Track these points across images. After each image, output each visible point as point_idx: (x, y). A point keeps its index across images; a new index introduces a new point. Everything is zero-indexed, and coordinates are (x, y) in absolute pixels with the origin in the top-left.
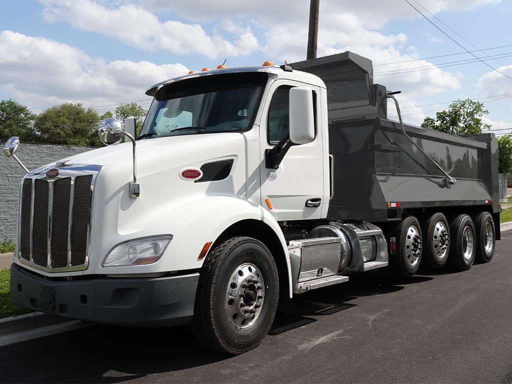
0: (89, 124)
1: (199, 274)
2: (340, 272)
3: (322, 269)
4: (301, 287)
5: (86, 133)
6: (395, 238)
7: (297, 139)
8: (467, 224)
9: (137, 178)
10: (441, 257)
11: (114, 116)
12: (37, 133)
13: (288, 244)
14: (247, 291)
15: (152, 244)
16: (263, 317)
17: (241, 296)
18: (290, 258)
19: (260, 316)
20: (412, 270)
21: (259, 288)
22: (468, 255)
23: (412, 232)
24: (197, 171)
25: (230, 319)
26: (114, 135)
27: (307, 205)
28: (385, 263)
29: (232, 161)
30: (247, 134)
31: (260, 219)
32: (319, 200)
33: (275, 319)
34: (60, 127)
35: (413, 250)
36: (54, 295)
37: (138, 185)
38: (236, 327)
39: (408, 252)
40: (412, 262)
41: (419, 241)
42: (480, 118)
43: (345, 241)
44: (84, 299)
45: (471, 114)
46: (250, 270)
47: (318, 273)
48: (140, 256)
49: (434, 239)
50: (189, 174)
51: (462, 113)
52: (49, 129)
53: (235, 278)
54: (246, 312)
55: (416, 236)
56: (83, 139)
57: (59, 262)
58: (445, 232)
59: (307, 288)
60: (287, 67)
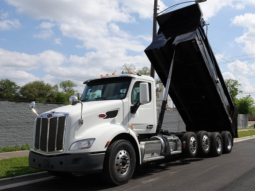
0: (47, 91)
1: (105, 153)
2: (161, 155)
3: (153, 153)
4: (145, 160)
5: (45, 95)
6: (185, 141)
7: (142, 102)
8: (218, 136)
9: (82, 117)
10: (206, 150)
11: (59, 87)
12: (21, 96)
13: (140, 143)
14: (123, 161)
15: (87, 142)
16: (129, 171)
17: (121, 162)
18: (140, 148)
19: (128, 171)
20: (193, 155)
21: (128, 160)
22: (219, 150)
23: (193, 139)
24: (104, 115)
25: (116, 171)
26: (75, 101)
27: (147, 128)
28: (180, 152)
29: (118, 110)
30: (124, 100)
31: (128, 133)
32: (152, 125)
33: (134, 172)
34: (33, 93)
35: (193, 147)
36: (49, 162)
37: (83, 120)
38: (119, 175)
39: (191, 147)
40: (193, 152)
41: (196, 143)
42: (237, 88)
43: (163, 142)
44: (61, 163)
45: (233, 86)
46: (124, 152)
47: (152, 155)
48: (83, 147)
49: (203, 142)
50: (101, 116)
51: (229, 85)
52: (27, 94)
53: (118, 155)
54: (123, 168)
55: (194, 141)
56: (44, 98)
57: (51, 149)
58: (208, 139)
59: (147, 160)
60: (139, 74)
